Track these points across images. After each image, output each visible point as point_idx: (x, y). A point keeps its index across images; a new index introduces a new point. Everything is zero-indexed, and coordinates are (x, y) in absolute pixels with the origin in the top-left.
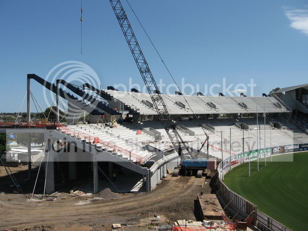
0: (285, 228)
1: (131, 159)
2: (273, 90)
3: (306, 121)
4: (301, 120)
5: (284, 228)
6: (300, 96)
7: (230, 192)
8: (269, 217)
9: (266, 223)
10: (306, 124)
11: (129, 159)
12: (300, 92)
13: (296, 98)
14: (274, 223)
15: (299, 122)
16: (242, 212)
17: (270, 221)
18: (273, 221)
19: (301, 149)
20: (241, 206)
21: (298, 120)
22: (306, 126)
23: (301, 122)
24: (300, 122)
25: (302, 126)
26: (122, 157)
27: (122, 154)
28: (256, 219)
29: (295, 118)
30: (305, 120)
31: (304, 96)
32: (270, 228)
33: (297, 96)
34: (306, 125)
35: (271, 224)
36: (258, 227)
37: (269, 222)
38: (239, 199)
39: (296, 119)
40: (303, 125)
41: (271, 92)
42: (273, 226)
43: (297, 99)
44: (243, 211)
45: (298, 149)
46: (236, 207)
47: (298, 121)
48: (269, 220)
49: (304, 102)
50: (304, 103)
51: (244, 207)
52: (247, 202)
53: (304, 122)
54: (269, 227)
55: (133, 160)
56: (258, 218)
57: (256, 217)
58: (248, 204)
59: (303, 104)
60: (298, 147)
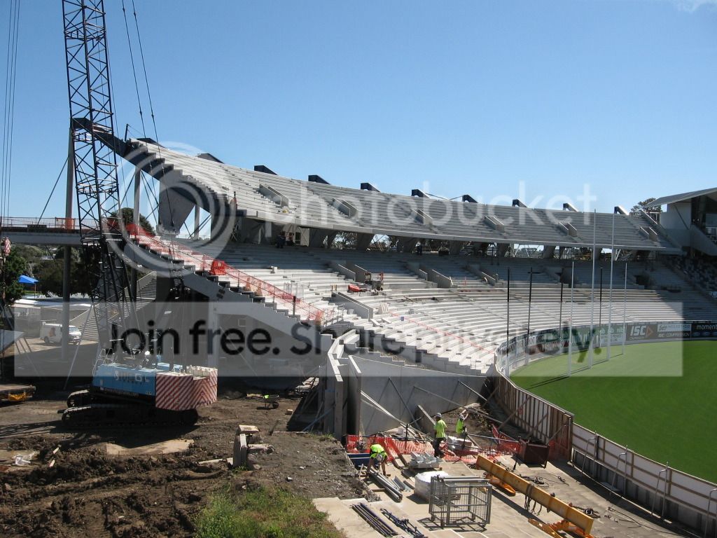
0: (633, 454)
1: (296, 314)
2: (640, 203)
3: (711, 275)
4: (701, 272)
5: (630, 455)
6: (701, 216)
7: (517, 392)
8: (598, 435)
9: (592, 449)
10: (710, 280)
11: (291, 313)
12: (702, 207)
13: (692, 221)
14: (609, 448)
15: (696, 275)
16: (541, 433)
17: (601, 445)
18: (606, 443)
19: (696, 334)
20: (540, 418)
21: (692, 269)
22: (711, 285)
23: (701, 276)
24: (698, 275)
25: (701, 283)
26: (275, 309)
27: (275, 301)
28: (572, 444)
29: (687, 268)
30: (709, 272)
31: (709, 216)
32: (601, 461)
33: (694, 216)
34: (711, 283)
35: (604, 450)
36: (575, 462)
37: (598, 448)
38: (537, 402)
39: (690, 268)
40: (705, 283)
41: (636, 207)
42: (606, 455)
43: (694, 222)
44: (544, 432)
45: (689, 332)
46: (529, 424)
47: (693, 272)
48: (598, 442)
49: (710, 230)
50: (709, 232)
51: (545, 421)
52: (554, 408)
53: (707, 275)
54: (597, 458)
55: (299, 316)
56: (576, 441)
57: (571, 439)
58: (556, 412)
59: (707, 234)
60: (690, 329)
